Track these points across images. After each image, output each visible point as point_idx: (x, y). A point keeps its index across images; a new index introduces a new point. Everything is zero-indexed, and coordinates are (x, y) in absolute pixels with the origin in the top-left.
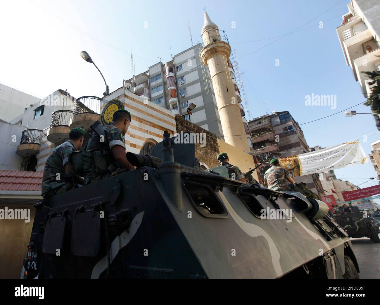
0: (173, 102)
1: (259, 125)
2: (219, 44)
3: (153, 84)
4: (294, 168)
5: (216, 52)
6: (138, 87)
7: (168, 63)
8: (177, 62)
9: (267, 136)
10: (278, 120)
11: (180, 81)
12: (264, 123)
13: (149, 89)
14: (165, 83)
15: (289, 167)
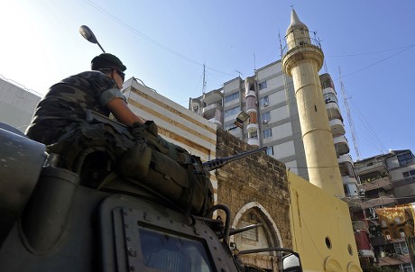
0: (252, 129)
1: (370, 167)
2: (307, 49)
3: (227, 105)
4: (405, 223)
5: (303, 58)
6: (208, 108)
7: (249, 78)
8: (260, 78)
9: (382, 183)
10: (397, 161)
11: (262, 102)
12: (377, 165)
13: (222, 111)
14: (243, 105)
15: (398, 221)
